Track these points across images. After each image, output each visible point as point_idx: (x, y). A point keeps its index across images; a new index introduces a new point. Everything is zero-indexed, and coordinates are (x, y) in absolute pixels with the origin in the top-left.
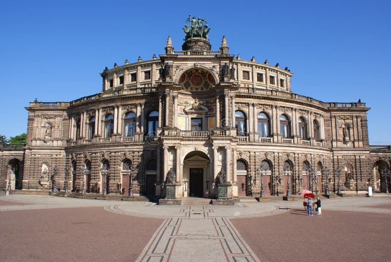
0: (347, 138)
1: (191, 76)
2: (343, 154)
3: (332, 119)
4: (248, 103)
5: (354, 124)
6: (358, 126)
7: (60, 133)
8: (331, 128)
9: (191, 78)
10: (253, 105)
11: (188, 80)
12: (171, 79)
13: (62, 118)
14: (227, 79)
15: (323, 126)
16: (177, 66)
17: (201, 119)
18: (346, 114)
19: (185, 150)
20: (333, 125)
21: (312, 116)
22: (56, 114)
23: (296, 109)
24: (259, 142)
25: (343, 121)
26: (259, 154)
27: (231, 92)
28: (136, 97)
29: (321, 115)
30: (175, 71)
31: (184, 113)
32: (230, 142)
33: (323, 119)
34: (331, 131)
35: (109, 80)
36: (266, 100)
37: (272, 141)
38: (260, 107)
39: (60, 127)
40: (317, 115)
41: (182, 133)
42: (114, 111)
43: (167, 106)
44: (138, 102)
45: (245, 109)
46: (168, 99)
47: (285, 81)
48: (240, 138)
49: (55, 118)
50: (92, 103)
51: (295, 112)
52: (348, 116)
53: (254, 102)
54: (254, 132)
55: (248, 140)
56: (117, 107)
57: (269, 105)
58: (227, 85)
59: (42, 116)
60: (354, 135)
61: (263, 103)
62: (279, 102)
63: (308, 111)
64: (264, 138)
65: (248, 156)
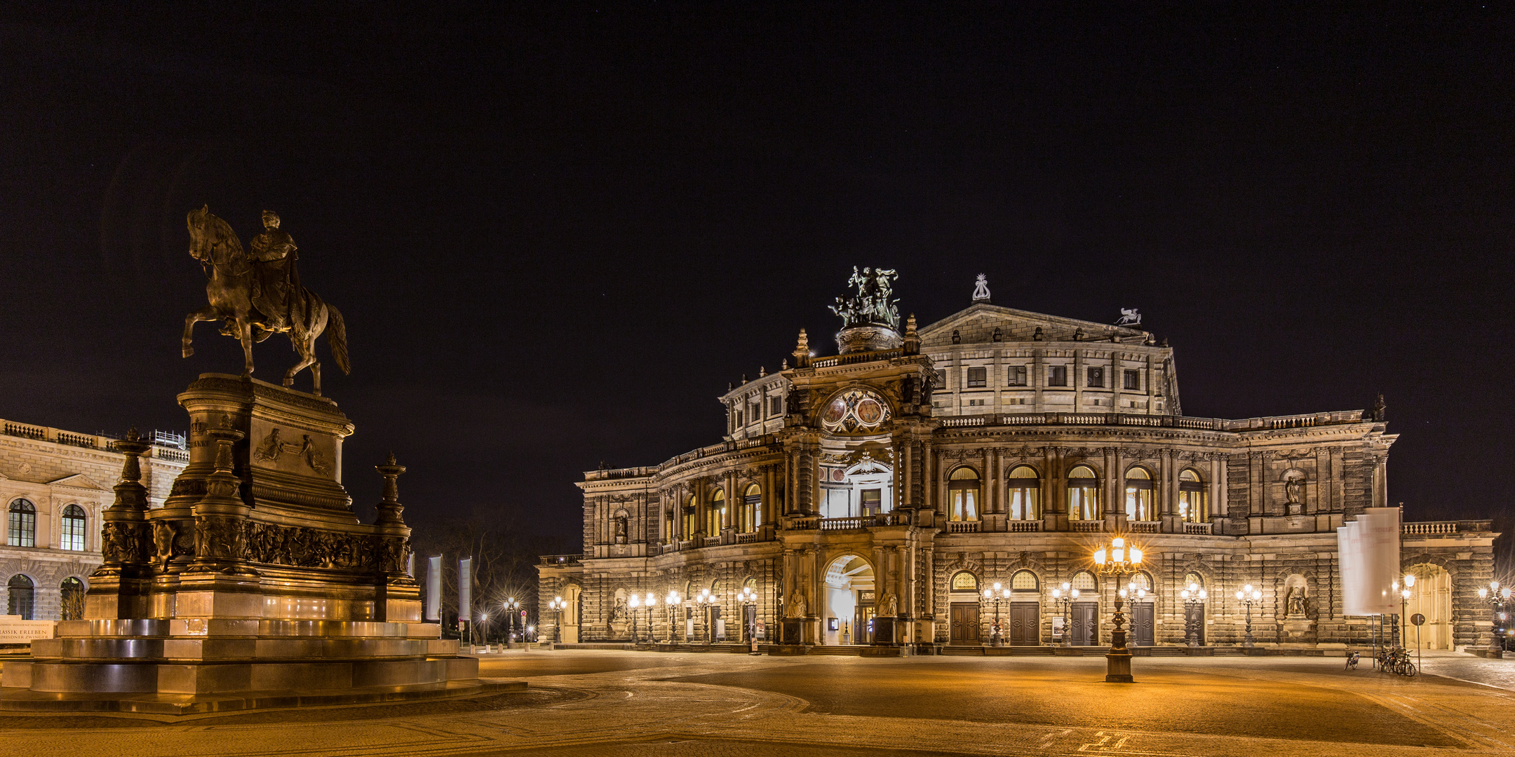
0: (1295, 508)
1: (856, 402)
2: (1280, 550)
3: (1253, 462)
4: (982, 449)
5: (1320, 470)
6: (1333, 474)
8: (1248, 486)
9: (857, 407)
10: (996, 452)
11: (851, 411)
12: (805, 418)
13: (644, 501)
14: (909, 409)
15: (1220, 482)
16: (818, 390)
17: (879, 490)
18: (1295, 447)
19: (827, 555)
20: (1255, 476)
21: (1175, 461)
22: (634, 491)
23: (1116, 448)
24: (1007, 531)
25: (1288, 465)
26: (1006, 557)
27: (922, 434)
28: (757, 454)
29: (1212, 453)
30: (814, 401)
31: (845, 480)
32: (911, 534)
33: (1224, 464)
34: (1248, 492)
35: (736, 412)
36: (1030, 438)
37: (1040, 527)
38: (1015, 455)
39: (643, 518)
40: (1200, 455)
41: (822, 523)
42: (725, 483)
43: (795, 473)
44: (763, 463)
45: (977, 462)
46: (796, 458)
47: (1143, 372)
48: (962, 526)
49: (632, 501)
50: (688, 469)
51: (1114, 458)
52: (1303, 449)
53: (997, 445)
54: (996, 511)
55: (979, 529)
56: (728, 475)
57: (1038, 449)
58: (905, 422)
59: (610, 499)
60: (1319, 499)
61: (1021, 446)
62: (1065, 439)
63: (1161, 450)
64: (1023, 522)
65: (979, 563)
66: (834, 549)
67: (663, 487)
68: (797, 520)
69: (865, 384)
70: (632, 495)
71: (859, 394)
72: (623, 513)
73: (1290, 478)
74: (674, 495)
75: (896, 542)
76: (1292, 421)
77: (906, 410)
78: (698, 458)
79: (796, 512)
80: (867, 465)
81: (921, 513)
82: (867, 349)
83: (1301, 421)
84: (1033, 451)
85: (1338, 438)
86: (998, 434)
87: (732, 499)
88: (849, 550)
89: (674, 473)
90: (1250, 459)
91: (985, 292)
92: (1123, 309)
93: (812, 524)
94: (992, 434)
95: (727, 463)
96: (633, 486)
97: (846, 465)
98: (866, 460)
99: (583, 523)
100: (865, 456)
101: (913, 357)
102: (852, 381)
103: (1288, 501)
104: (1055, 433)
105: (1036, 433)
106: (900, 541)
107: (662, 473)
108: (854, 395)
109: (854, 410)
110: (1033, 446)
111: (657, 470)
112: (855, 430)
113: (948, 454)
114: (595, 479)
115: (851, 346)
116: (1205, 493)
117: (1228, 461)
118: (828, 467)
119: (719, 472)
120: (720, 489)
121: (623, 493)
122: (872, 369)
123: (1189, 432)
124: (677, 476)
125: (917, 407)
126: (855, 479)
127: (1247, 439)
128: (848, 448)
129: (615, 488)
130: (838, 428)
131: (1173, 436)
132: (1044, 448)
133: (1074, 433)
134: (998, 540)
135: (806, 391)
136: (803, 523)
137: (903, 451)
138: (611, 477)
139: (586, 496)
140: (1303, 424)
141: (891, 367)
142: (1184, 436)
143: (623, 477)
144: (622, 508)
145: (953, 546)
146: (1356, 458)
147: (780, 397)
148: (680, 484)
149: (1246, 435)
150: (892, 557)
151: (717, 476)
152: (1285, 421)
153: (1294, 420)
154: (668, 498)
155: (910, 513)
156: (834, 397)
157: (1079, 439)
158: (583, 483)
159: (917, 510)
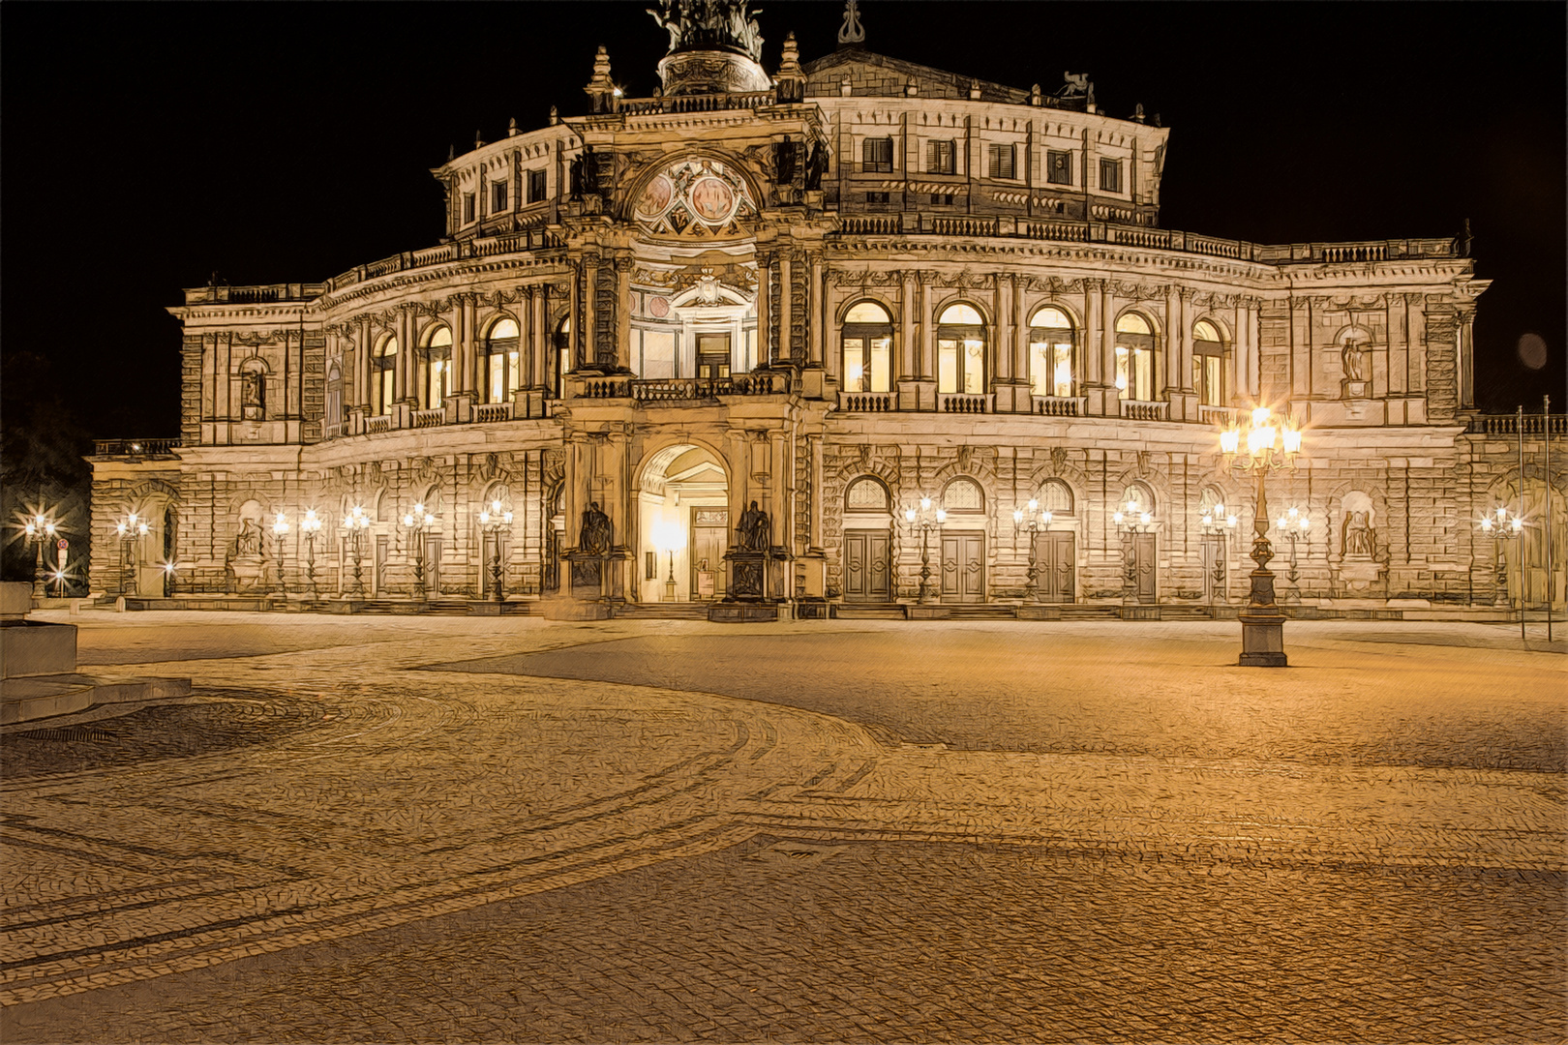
0: (1356, 389)
1: (691, 181)
2: (1336, 453)
3: (1296, 312)
4: (898, 272)
5: (1391, 329)
7: (295, 398)
8: (1287, 348)
9: (691, 190)
10: (920, 278)
11: (681, 197)
12: (607, 202)
13: (298, 344)
14: (788, 195)
15: (1248, 344)
16: (629, 155)
17: (728, 335)
18: (1357, 292)
19: (646, 443)
20: (1300, 336)
21: (1186, 305)
22: (278, 327)
23: (1104, 280)
24: (936, 411)
25: (1346, 321)
26: (935, 454)
27: (808, 239)
28: (514, 265)
29: (1238, 296)
30: (623, 173)
31: (670, 317)
32: (790, 411)
33: (1254, 314)
34: (1288, 361)
35: (462, 197)
36: (972, 256)
37: (989, 406)
38: (949, 285)
39: (294, 376)
40: (1222, 297)
41: (635, 388)
42: (453, 317)
43: (589, 298)
44: (525, 282)
45: (890, 295)
46: (591, 274)
47: (1127, 164)
48: (864, 399)
49: (274, 344)
50: (383, 288)
51: (1100, 295)
52: (1366, 296)
53: (923, 266)
54: (918, 378)
55: (893, 406)
56: (460, 300)
57: (987, 275)
58: (782, 217)
59: (231, 339)
60: (1391, 375)
61: (959, 270)
62: (1026, 261)
63: (1167, 288)
64: (959, 396)
65: (892, 464)
66: (658, 433)
67: (333, 321)
68: (593, 381)
69: (709, 150)
70: (275, 333)
71: (696, 168)
72: (256, 366)
73: (1348, 339)
74: (356, 336)
75: (766, 423)
76: (1351, 252)
77: (784, 197)
78: (402, 269)
79: (590, 368)
80: (709, 291)
81: (806, 375)
82: (714, 90)
83: (1365, 251)
84: (976, 279)
85: (1418, 282)
86: (925, 247)
87: (466, 344)
88: (683, 436)
89: (359, 295)
90: (1291, 309)
91: (858, 31)
92: (1066, 73)
93: (621, 388)
94: (915, 247)
95: (457, 280)
96: (277, 318)
97: (671, 291)
98: (707, 282)
99: (181, 382)
100: (707, 275)
101: (795, 106)
102: (691, 142)
103: (1345, 376)
104: (1012, 250)
105: (983, 249)
106: (773, 422)
107: (334, 295)
108: (687, 169)
109: (686, 195)
110: (978, 269)
111: (321, 291)
112: (689, 229)
113: (842, 278)
114: (206, 302)
115: (686, 82)
116: (1227, 361)
117: (1259, 310)
118: (643, 292)
119: (442, 295)
120: (442, 326)
121: (256, 328)
122: (723, 124)
123: (1210, 260)
124: (360, 302)
125: (799, 193)
126: (686, 314)
127: (1289, 276)
128: (674, 258)
129: (241, 320)
130: (658, 226)
131: (1185, 265)
132: (995, 275)
133: (1041, 252)
134: (923, 424)
135: (609, 156)
136: (604, 385)
137: (777, 266)
138: (234, 299)
139: (187, 332)
140: (1368, 257)
141: (757, 122)
142: (1200, 267)
143: (258, 302)
144: (256, 357)
145: (849, 433)
146: (1445, 313)
147: (544, 173)
148: (366, 315)
149: (1288, 269)
150: (758, 448)
151: (437, 303)
152: (1341, 250)
153: (1355, 250)
154: (343, 340)
155: (790, 373)
156: (654, 171)
157: (1049, 262)
158: (181, 309)
159: (800, 371)
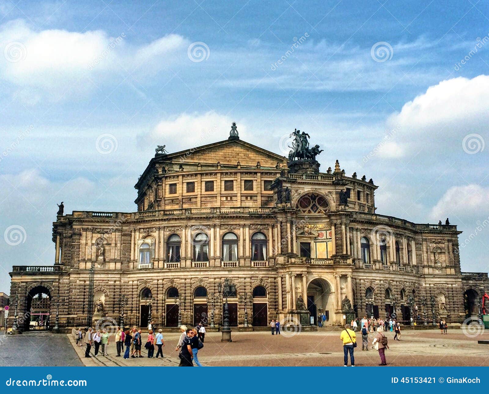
0: (439, 264)
2: (435, 282)
3: (424, 243)
5: (446, 249)
6: (450, 251)
7: (119, 253)
8: (422, 253)
12: (291, 204)
13: (120, 234)
16: (295, 190)
22: (112, 227)
25: (435, 245)
26: (364, 281)
29: (412, 238)
30: (293, 195)
33: (414, 242)
34: (423, 256)
35: (167, 185)
39: (119, 245)
49: (110, 233)
50: (177, 219)
59: (93, 230)
60: (446, 261)
66: (312, 274)
69: (318, 191)
80: (307, 230)
88: (320, 276)
90: (422, 241)
94: (357, 221)
103: (436, 261)
110: (369, 228)
121: (104, 227)
127: (422, 232)
129: (98, 224)
137: (340, 227)
148: (164, 227)
150: (341, 280)
